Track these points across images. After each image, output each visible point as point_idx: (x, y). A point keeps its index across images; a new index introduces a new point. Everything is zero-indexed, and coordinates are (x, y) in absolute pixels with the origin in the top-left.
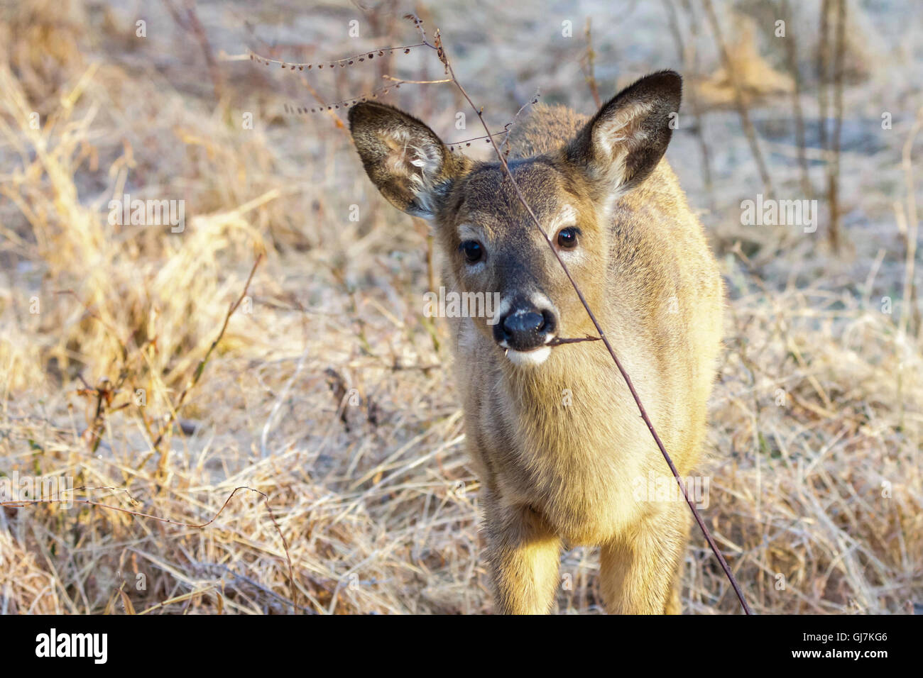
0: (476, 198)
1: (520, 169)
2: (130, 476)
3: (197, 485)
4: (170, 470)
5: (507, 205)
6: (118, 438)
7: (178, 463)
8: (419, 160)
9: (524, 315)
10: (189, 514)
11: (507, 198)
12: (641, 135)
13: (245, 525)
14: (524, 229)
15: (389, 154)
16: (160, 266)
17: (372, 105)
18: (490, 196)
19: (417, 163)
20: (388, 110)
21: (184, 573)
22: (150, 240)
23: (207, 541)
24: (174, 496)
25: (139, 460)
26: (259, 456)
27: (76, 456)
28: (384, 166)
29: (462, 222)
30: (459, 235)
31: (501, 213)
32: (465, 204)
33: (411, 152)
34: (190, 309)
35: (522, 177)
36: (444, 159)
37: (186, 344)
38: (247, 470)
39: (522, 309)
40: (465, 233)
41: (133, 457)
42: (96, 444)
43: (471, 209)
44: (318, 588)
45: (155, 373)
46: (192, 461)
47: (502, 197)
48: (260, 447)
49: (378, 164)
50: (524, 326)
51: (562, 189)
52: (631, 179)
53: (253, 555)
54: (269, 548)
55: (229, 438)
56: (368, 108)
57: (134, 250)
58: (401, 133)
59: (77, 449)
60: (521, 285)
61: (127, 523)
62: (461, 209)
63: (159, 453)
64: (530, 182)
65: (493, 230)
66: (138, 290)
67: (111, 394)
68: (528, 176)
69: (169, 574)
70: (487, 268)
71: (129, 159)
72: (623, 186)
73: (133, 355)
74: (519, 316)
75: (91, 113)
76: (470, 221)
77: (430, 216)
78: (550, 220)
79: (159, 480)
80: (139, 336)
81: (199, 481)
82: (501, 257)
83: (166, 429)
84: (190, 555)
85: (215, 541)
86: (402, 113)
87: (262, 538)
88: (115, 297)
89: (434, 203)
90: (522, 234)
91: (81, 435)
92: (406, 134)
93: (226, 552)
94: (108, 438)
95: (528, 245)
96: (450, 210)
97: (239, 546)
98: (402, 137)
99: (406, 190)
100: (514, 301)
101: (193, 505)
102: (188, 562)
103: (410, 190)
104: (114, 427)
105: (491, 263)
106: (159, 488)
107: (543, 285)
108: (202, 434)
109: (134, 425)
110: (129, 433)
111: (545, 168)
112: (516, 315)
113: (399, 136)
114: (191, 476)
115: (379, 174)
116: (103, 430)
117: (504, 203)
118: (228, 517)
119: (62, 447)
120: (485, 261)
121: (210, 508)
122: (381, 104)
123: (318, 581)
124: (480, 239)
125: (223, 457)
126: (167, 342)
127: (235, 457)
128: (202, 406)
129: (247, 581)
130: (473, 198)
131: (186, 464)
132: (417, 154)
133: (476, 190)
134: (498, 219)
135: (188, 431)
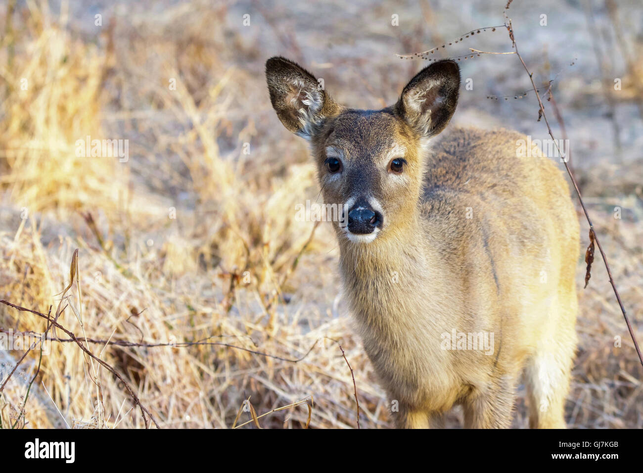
0: (342, 131)
1: (373, 116)
2: (251, 329)
3: (293, 335)
4: (276, 326)
5: (361, 137)
6: (243, 304)
7: (280, 321)
8: (307, 100)
9: (363, 210)
10: (287, 353)
11: (362, 133)
12: (439, 101)
13: (322, 360)
14: (369, 155)
15: (288, 93)
16: (269, 196)
17: (282, 60)
18: (351, 130)
19: (306, 102)
20: (293, 65)
21: (283, 390)
22: (263, 181)
23: (298, 372)
24: (278, 342)
25: (256, 319)
26: (332, 318)
27: (217, 316)
28: (283, 100)
29: (330, 145)
30: (327, 153)
31: (357, 142)
32: (334, 133)
33: (303, 94)
34: (288, 224)
35: (374, 121)
36: (324, 103)
37: (285, 246)
38: (324, 326)
39: (362, 207)
40: (330, 152)
41: (253, 316)
42: (229, 308)
43: (337, 137)
44: (368, 401)
45: (267, 264)
46: (290, 320)
47: (359, 132)
48: (332, 312)
49: (280, 98)
50: (361, 218)
51: (398, 133)
52: (434, 128)
53: (327, 380)
54: (337, 376)
55: (313, 307)
56: (280, 61)
57: (253, 186)
58: (298, 81)
59: (217, 312)
60: (364, 191)
61: (248, 358)
62: (330, 136)
63: (269, 315)
64: (378, 125)
65: (350, 152)
66: (256, 212)
67: (239, 277)
68: (378, 121)
69: (274, 392)
70: (342, 177)
71: (251, 129)
72: (430, 133)
73: (253, 252)
74: (360, 210)
75: (228, 100)
76: (335, 145)
77: (308, 137)
78: (388, 152)
79: (269, 331)
80: (257, 241)
81: (294, 332)
82: (352, 171)
83: (274, 300)
84: (287, 379)
85: (304, 371)
86: (302, 69)
87: (333, 369)
88: (241, 216)
89: (313, 130)
90: (368, 157)
91: (220, 302)
92: (302, 83)
93: (309, 378)
94: (237, 305)
95: (371, 165)
96: (323, 136)
97: (318, 375)
98: (299, 84)
99: (295, 117)
100: (358, 201)
101: (290, 347)
102: (286, 385)
103: (298, 119)
104: (241, 297)
105: (345, 174)
106: (269, 337)
107: (378, 193)
108: (295, 303)
109: (253, 297)
110: (249, 302)
111: (389, 118)
112: (358, 209)
113: (297, 84)
114: (289, 330)
115: (279, 104)
116: (234, 299)
117: (359, 137)
118: (312, 356)
119: (208, 310)
120: (341, 173)
121: (300, 350)
122: (289, 61)
123: (368, 397)
124: (340, 157)
125: (309, 318)
126: (274, 245)
127: (317, 318)
128: (295, 285)
129: (324, 397)
130: (339, 130)
131: (285, 321)
132: (307, 96)
133: (342, 125)
134: (354, 146)
135: (287, 301)
